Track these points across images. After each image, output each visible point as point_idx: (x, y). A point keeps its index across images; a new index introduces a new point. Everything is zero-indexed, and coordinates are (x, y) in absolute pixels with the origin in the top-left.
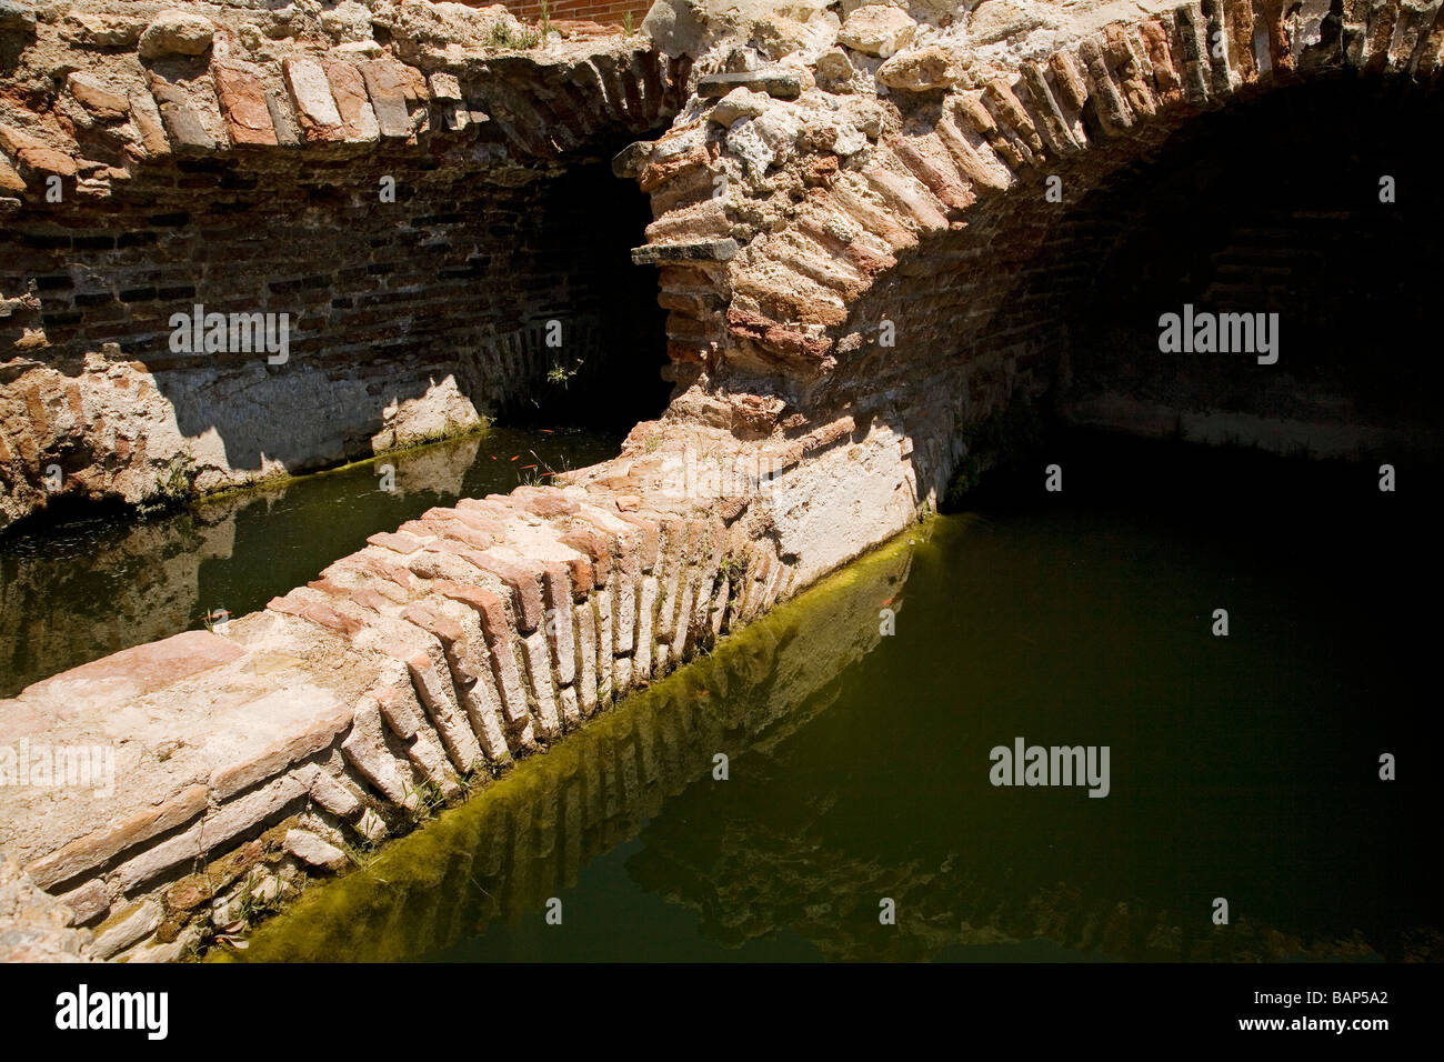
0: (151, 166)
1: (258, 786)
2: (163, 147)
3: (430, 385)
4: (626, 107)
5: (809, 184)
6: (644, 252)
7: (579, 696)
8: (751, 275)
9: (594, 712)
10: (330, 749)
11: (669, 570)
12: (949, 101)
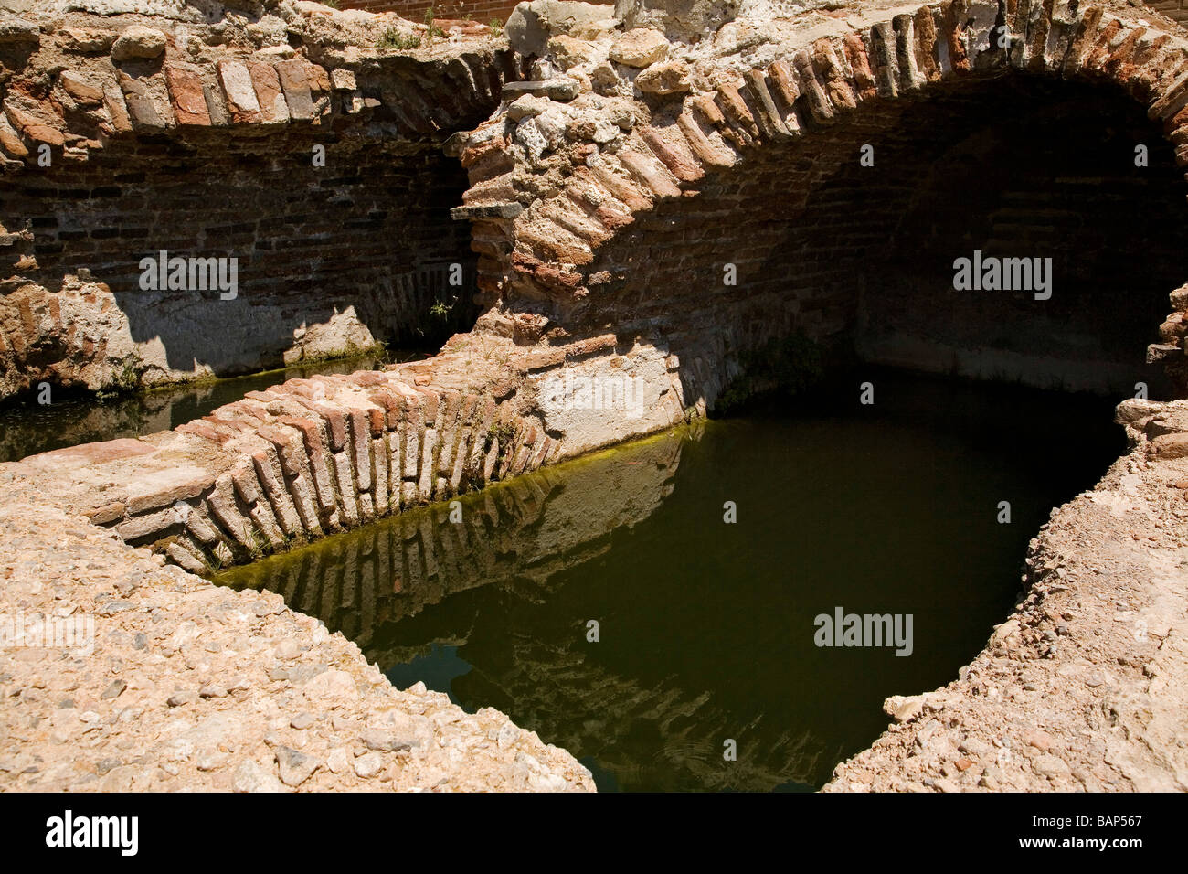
0: (117, 138)
1: (154, 510)
2: (127, 126)
3: (333, 313)
4: (490, 95)
5: (575, 163)
6: (459, 211)
7: (374, 501)
8: (530, 229)
9: (385, 514)
10: (198, 497)
11: (447, 426)
12: (689, 101)
